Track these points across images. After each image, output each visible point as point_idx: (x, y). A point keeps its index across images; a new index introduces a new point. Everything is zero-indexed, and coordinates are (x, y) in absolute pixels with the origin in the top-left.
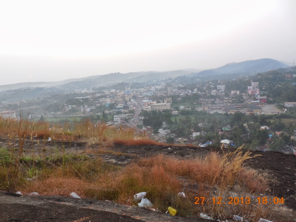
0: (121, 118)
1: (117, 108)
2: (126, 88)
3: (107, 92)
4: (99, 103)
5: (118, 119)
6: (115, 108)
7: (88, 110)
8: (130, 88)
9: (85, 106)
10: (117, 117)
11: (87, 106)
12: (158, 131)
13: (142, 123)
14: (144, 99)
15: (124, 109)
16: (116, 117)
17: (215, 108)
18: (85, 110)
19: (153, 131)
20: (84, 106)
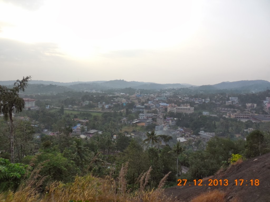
0: (148, 116)
1: (137, 108)
2: (136, 92)
3: (117, 94)
4: (115, 102)
5: (143, 118)
6: (135, 107)
7: (106, 107)
8: (139, 93)
9: (103, 103)
10: (143, 116)
11: (104, 103)
12: (199, 133)
13: (174, 123)
14: (160, 103)
15: (145, 109)
16: (141, 116)
17: (242, 117)
18: (104, 106)
19: (192, 132)
20: (101, 103)
